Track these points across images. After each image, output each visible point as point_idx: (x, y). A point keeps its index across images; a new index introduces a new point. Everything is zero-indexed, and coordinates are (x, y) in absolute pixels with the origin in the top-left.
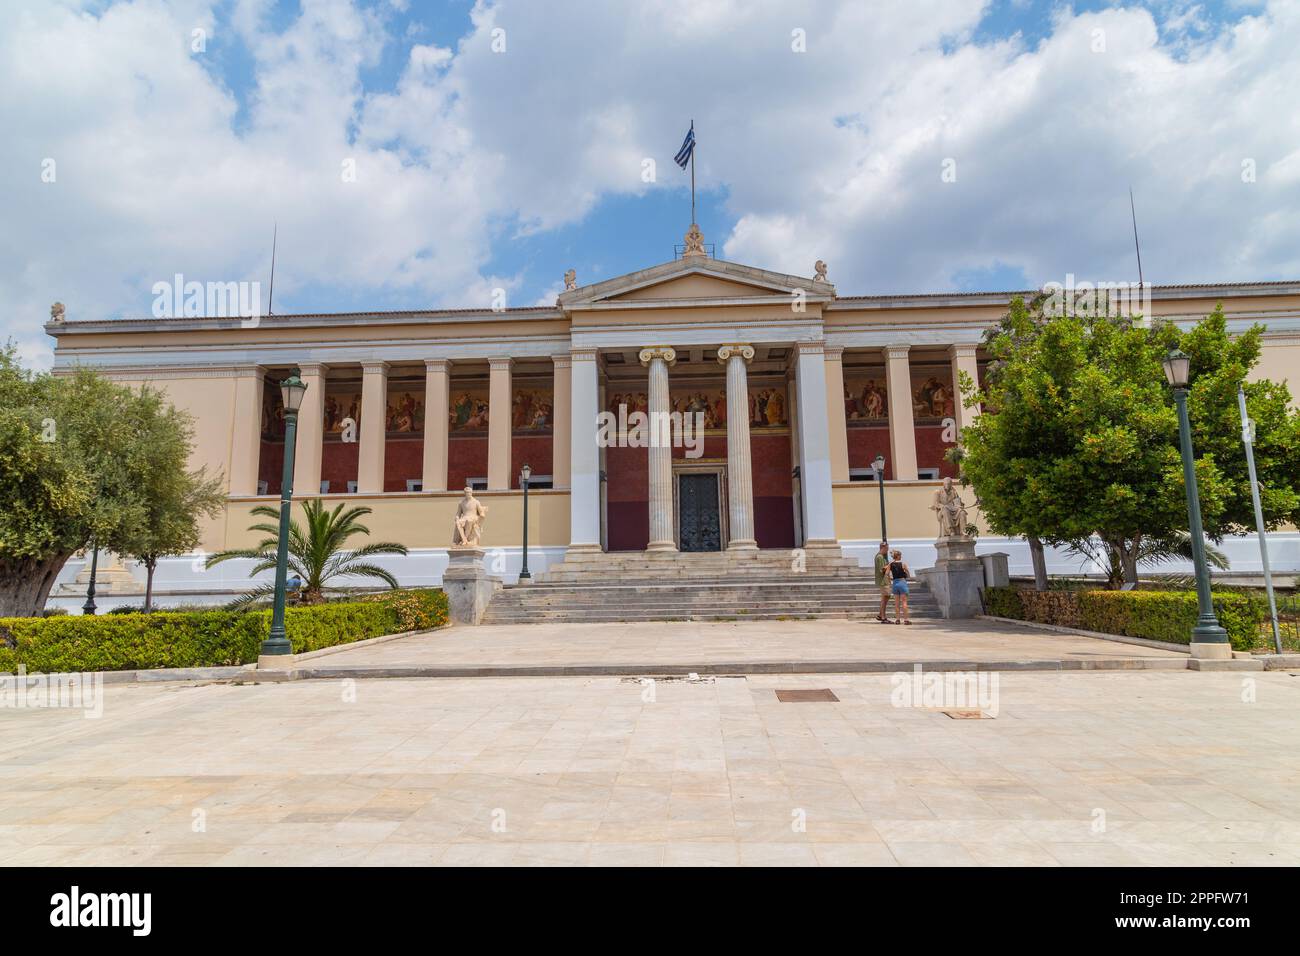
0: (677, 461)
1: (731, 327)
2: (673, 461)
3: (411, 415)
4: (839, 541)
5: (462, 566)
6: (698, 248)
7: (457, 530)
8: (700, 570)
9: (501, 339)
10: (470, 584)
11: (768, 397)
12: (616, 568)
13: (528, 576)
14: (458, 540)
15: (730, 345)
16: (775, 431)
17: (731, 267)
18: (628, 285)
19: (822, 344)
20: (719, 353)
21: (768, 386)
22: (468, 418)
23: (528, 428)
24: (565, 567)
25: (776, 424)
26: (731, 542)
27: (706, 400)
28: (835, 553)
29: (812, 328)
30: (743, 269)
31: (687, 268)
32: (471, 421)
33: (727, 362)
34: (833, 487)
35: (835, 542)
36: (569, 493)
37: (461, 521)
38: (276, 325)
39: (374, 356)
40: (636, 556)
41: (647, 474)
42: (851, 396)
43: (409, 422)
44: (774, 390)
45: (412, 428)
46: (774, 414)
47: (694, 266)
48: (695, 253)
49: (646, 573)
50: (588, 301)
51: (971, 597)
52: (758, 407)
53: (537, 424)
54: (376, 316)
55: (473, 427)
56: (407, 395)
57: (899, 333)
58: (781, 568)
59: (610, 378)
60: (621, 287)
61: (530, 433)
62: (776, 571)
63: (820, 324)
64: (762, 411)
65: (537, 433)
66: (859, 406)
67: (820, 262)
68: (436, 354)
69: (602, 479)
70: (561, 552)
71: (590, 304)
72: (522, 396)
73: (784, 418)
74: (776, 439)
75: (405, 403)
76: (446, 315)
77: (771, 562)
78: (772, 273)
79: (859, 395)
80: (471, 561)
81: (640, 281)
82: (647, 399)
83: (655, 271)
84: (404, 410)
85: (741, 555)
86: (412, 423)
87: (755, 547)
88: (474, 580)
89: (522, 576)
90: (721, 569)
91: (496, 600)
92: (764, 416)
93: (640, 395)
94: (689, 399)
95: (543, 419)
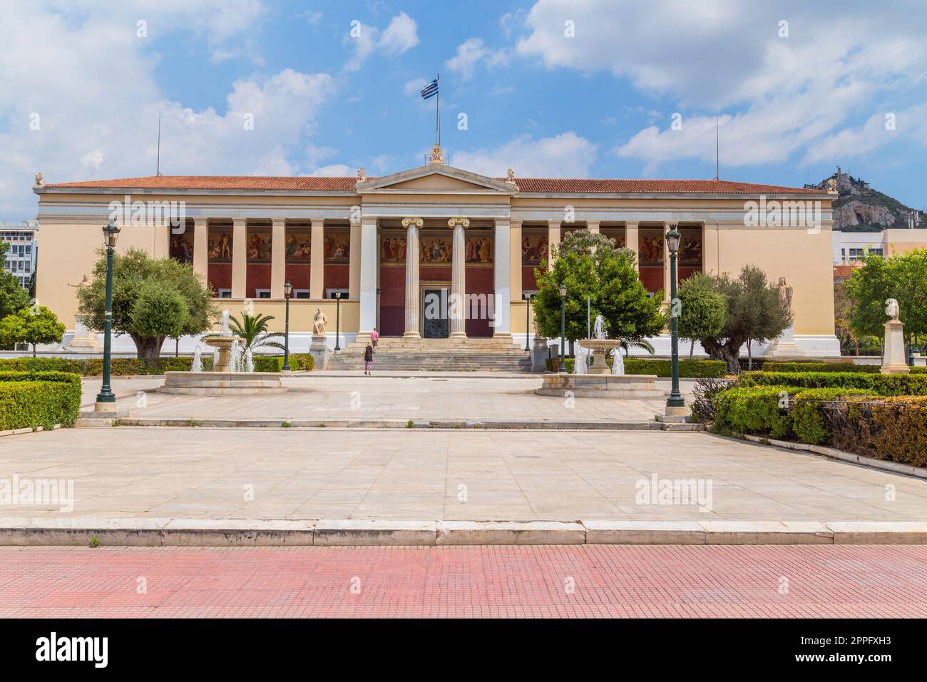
0: (423, 282)
1: (457, 207)
2: (420, 283)
3: (258, 248)
4: (512, 334)
5: (318, 344)
6: (439, 159)
7: (315, 326)
8: (433, 348)
9: (319, 207)
10: (322, 352)
11: (481, 244)
12: (386, 346)
13: (339, 349)
14: (316, 332)
15: (455, 218)
16: (484, 265)
17: (457, 171)
18: (396, 180)
19: (509, 219)
20: (449, 222)
21: (481, 236)
22: (294, 251)
23: (332, 259)
24: (356, 345)
25: (486, 261)
26: (452, 333)
27: (443, 244)
28: (509, 341)
29: (504, 210)
30: (464, 173)
31: (431, 171)
32: (296, 253)
33: (453, 228)
34: (511, 303)
35: (510, 335)
36: (359, 302)
37: (317, 323)
38: (179, 193)
39: (240, 215)
40: (397, 340)
41: (405, 289)
42: (531, 245)
43: (257, 253)
44: (485, 240)
45: (259, 257)
46: (485, 254)
47: (436, 169)
48: (437, 161)
49: (402, 349)
50: (372, 188)
51: (543, 363)
52: (475, 250)
53: (338, 256)
54: (242, 191)
55: (297, 258)
56: (256, 235)
57: (556, 213)
58: (478, 348)
59: (384, 228)
60: (392, 181)
61: (334, 263)
62: (474, 350)
63: (508, 208)
64: (477, 252)
65: (337, 263)
66: (536, 252)
67: (510, 170)
68: (278, 215)
69: (377, 293)
70: (353, 336)
71: (373, 191)
72: (328, 239)
73: (491, 257)
74: (485, 270)
75: (254, 240)
76: (284, 191)
77: (473, 345)
78: (481, 176)
79: (536, 246)
80: (322, 341)
81: (403, 177)
82: (406, 242)
83: (413, 172)
84: (254, 245)
85: (457, 341)
86: (259, 253)
87: (465, 337)
88: (324, 350)
89: (336, 349)
90: (444, 348)
91: (331, 360)
92: (478, 256)
93: (402, 239)
94: (433, 243)
95: (341, 254)
